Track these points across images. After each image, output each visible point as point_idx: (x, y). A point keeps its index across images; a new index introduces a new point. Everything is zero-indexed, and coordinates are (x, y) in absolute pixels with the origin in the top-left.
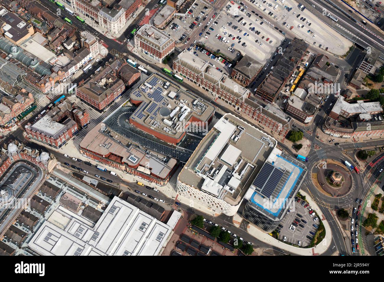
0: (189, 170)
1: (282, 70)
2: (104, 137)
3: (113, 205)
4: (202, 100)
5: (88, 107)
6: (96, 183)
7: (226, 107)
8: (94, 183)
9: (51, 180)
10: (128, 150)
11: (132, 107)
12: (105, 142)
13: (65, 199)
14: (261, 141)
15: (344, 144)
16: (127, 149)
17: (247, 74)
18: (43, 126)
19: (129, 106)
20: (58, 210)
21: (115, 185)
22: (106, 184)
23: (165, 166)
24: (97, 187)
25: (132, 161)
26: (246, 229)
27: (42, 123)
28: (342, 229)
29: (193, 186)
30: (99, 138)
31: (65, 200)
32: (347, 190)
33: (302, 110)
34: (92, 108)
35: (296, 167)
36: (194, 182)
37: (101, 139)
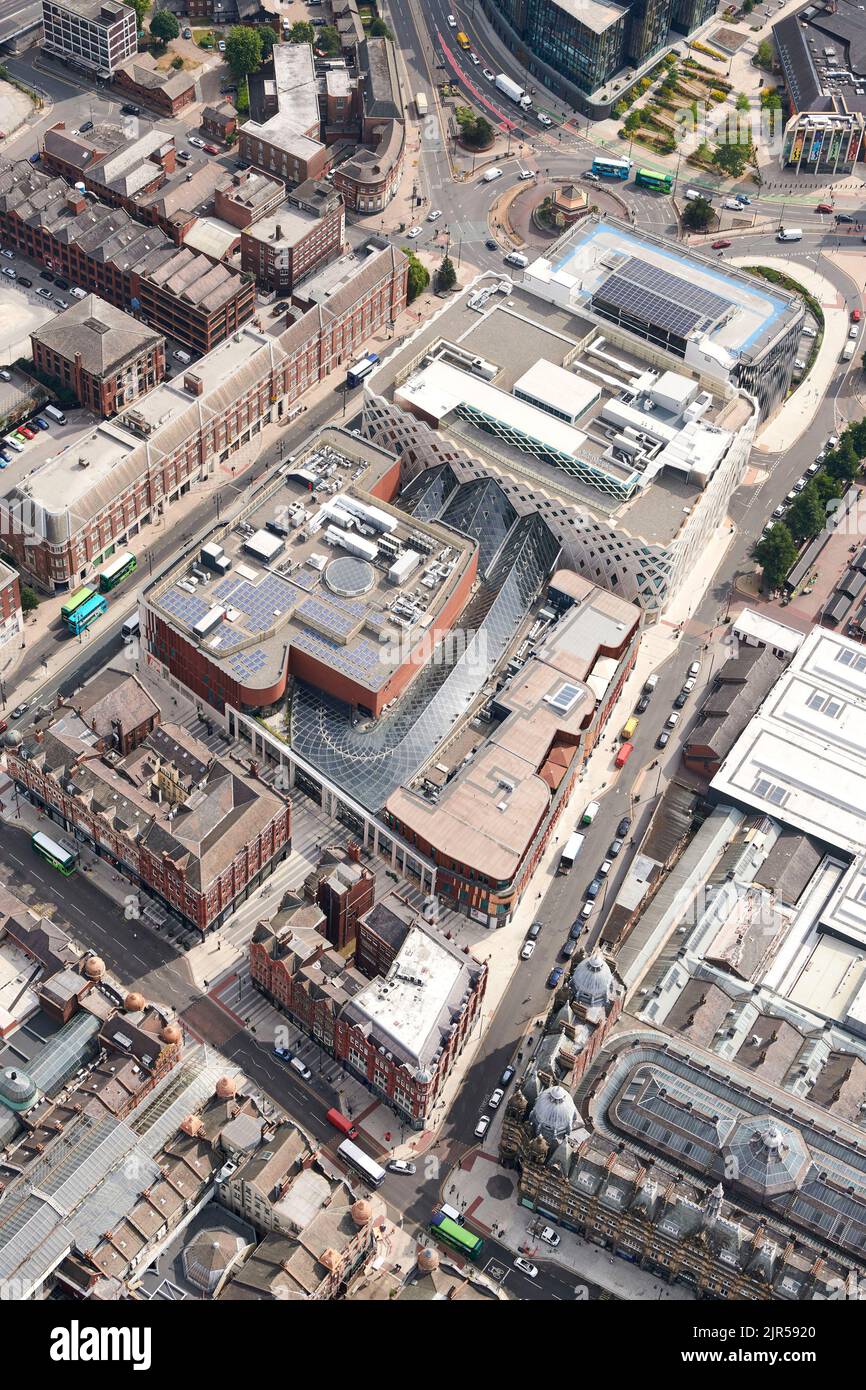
0: (620, 514)
1: (124, 243)
2: (460, 794)
3: (750, 792)
4: (292, 459)
5: (256, 904)
6: (644, 864)
7: (265, 446)
8: (649, 869)
9: (656, 1008)
10: (519, 715)
11: (289, 711)
12: (485, 791)
13: (741, 956)
14: (487, 314)
15: (427, 174)
16: (516, 719)
17: (140, 341)
18: (414, 1012)
19: (287, 723)
20: (783, 991)
21: (640, 811)
22: (650, 827)
23: (587, 606)
24: (662, 858)
25: (574, 700)
26: (773, 456)
27: (400, 1016)
28: (747, 230)
29: (687, 510)
30: (465, 813)
31: (745, 956)
32: (606, 197)
33: (320, 221)
34: (262, 887)
35: (594, 239)
36: (669, 508)
37: (470, 804)
